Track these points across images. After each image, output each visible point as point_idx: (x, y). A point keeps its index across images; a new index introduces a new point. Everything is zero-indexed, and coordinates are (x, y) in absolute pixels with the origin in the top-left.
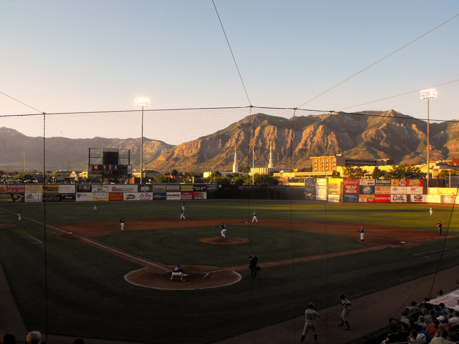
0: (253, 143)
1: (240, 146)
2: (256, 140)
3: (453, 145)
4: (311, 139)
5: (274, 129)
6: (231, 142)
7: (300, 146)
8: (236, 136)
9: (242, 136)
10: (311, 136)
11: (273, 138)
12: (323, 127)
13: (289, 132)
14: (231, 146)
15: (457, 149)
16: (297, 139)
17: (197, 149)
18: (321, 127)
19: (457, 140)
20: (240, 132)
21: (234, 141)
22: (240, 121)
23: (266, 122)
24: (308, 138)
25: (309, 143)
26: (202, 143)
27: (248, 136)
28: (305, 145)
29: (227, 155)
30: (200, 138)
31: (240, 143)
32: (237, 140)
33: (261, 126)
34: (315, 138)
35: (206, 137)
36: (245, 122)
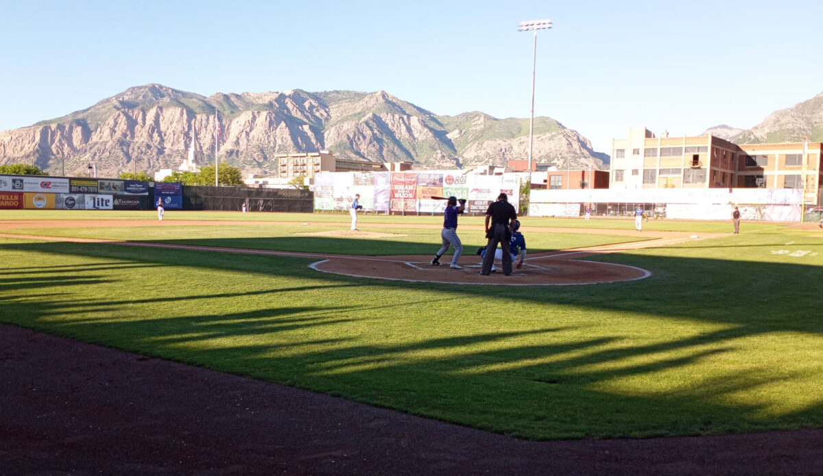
0: (141, 135)
1: (118, 141)
2: (148, 132)
3: (473, 152)
4: (247, 134)
5: (182, 114)
6: (100, 133)
7: (228, 146)
8: (111, 122)
9: (123, 124)
10: (248, 129)
11: (180, 128)
12: (268, 114)
13: (208, 120)
14: (102, 140)
15: (478, 157)
16: (223, 133)
17: (34, 144)
18: (264, 114)
19: (480, 144)
20: (119, 115)
21: (107, 132)
22: (117, 97)
23: (167, 99)
24: (243, 131)
25: (243, 142)
26: (44, 133)
27: (132, 123)
28: (237, 143)
29: (93, 158)
30: (39, 124)
31: (118, 135)
32: (113, 131)
33: (159, 107)
34: (252, 134)
35: (51, 122)
36: (126, 98)
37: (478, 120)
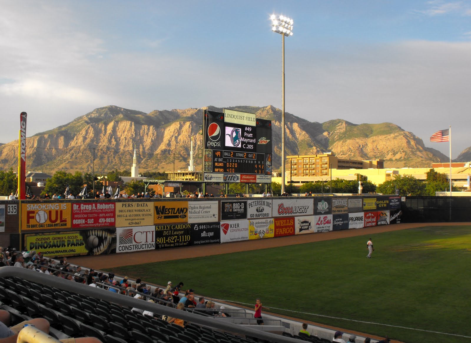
0: (104, 142)
1: (88, 145)
2: (108, 139)
3: (339, 148)
4: (176, 138)
5: (131, 126)
6: (77, 140)
7: (162, 147)
8: (83, 132)
9: (91, 133)
10: (176, 135)
11: (130, 135)
12: (190, 124)
13: (149, 129)
14: (77, 145)
15: (343, 151)
16: (159, 138)
17: (33, 148)
18: (188, 124)
19: (343, 142)
20: (89, 128)
21: (81, 139)
22: (87, 115)
23: (121, 116)
24: (173, 136)
25: (173, 143)
26: (39, 141)
27: (97, 133)
28: (169, 145)
29: (72, 157)
30: (37, 135)
31: (88, 141)
32: (85, 138)
33: (115, 121)
34: (180, 137)
35: (44, 133)
36: (93, 116)
37: (341, 125)
